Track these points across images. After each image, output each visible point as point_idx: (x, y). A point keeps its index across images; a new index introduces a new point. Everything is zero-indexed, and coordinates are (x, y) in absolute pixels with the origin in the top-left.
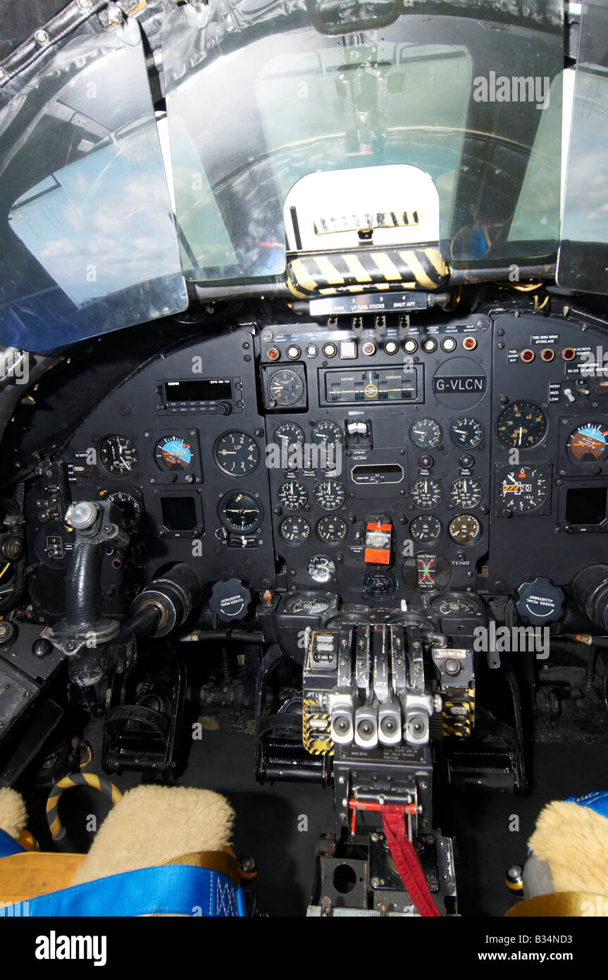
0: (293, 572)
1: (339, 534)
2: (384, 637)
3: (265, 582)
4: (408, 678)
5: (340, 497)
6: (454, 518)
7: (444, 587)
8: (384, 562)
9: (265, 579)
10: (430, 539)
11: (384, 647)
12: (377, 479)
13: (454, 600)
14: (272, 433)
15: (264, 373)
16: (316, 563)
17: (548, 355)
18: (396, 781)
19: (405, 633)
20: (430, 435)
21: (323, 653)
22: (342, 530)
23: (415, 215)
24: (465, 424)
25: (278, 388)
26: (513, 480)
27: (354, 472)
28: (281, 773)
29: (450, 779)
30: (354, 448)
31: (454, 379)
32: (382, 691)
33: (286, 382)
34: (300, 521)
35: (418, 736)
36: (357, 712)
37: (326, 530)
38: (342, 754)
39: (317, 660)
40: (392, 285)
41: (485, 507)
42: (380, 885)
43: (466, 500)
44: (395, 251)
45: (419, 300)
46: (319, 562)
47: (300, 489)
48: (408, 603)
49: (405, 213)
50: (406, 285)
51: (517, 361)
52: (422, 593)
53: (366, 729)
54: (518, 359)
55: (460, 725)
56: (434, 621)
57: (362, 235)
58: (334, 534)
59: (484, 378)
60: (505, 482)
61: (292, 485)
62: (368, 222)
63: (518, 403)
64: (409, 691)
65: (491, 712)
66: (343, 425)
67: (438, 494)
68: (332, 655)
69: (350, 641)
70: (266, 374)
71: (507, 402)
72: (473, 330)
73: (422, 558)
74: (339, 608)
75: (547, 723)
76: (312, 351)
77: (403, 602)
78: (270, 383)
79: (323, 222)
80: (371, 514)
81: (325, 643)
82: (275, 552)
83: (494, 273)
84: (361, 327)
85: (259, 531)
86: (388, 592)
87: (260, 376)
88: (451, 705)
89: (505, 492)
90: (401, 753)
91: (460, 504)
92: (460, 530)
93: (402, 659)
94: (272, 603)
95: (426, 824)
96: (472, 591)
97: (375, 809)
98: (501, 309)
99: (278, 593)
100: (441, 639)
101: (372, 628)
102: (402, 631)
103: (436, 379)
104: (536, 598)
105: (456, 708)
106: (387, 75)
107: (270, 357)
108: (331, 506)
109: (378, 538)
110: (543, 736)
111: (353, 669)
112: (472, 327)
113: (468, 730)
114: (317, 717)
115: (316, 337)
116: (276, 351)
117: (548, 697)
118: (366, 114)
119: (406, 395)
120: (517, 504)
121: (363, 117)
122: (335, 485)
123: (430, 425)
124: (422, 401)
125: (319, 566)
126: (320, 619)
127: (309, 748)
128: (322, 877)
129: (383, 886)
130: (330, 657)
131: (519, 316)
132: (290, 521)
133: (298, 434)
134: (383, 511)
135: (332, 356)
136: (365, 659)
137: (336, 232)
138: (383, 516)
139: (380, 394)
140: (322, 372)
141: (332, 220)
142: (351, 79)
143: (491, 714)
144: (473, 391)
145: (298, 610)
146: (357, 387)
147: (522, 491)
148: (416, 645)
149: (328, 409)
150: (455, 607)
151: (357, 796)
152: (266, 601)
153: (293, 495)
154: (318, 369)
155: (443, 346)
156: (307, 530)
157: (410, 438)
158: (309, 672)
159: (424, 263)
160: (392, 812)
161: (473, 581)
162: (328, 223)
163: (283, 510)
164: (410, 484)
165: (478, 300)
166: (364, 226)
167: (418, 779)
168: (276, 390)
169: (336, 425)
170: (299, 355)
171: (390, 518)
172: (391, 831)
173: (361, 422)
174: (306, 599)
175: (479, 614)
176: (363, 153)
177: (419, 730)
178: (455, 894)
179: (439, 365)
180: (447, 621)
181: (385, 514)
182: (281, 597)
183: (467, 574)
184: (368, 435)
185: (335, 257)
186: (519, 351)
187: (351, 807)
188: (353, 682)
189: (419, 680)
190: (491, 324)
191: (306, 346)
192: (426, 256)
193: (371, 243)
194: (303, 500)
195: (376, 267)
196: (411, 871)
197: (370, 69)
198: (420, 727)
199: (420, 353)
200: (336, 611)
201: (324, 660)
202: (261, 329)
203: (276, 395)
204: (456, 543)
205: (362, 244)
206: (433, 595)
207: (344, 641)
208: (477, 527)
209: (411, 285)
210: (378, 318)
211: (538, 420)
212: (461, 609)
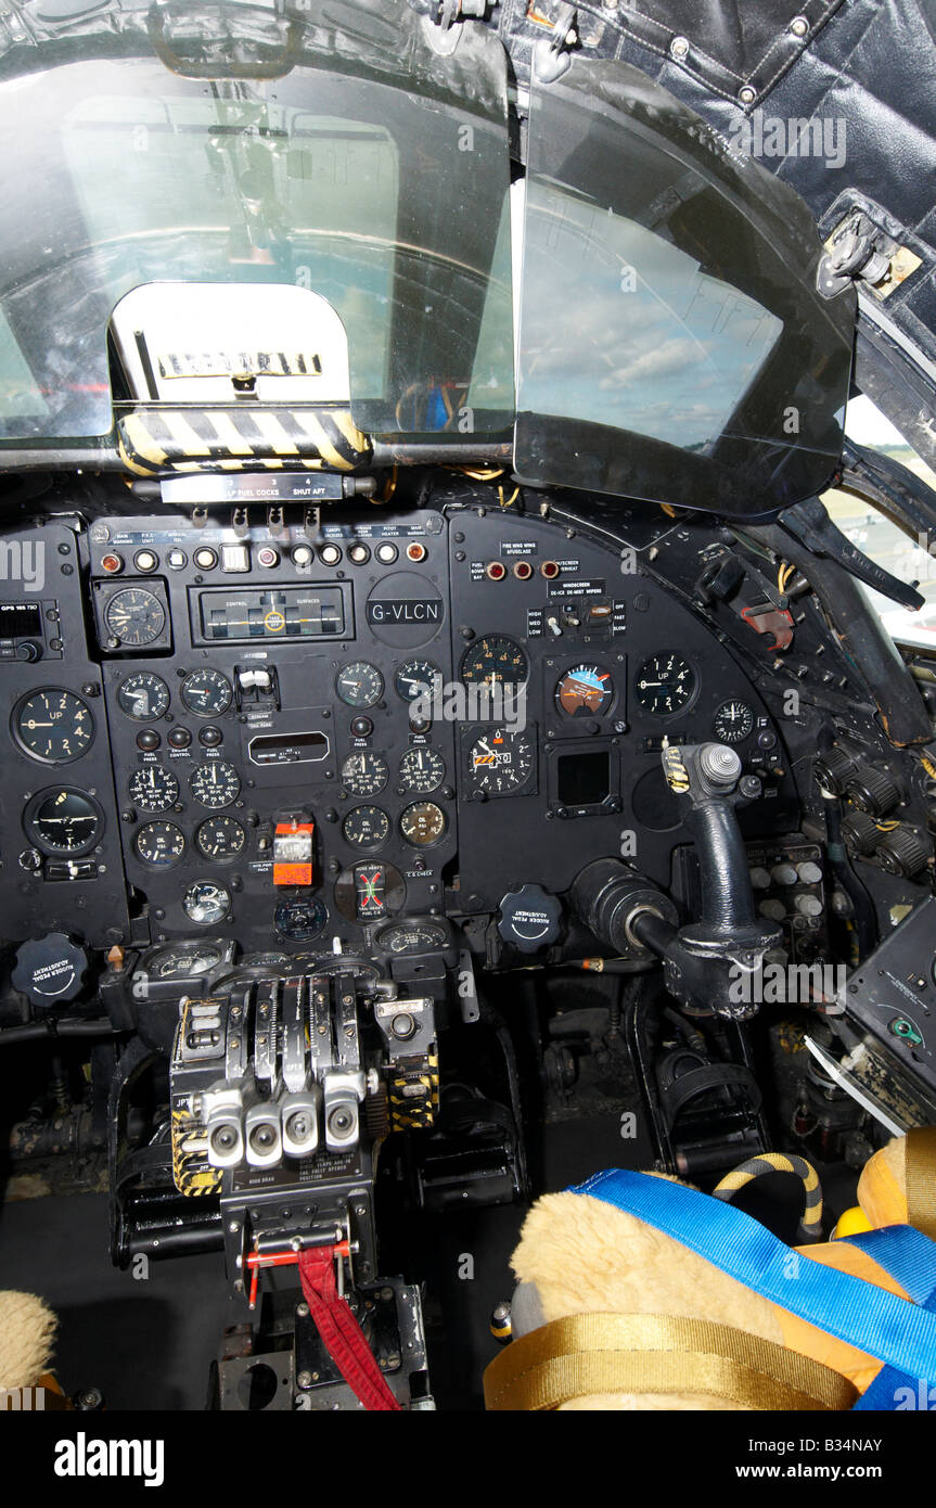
0: (159, 912)
1: (234, 845)
2: (299, 995)
3: (111, 934)
4: (335, 1053)
5: (232, 788)
6: (407, 808)
7: (398, 912)
8: (303, 883)
9: (112, 930)
10: (374, 842)
11: (298, 1010)
12: (288, 756)
13: (412, 930)
14: (115, 689)
15: (98, 594)
16: (196, 895)
17: (523, 570)
18: (318, 1212)
19: (332, 987)
20: (366, 687)
21: (202, 1033)
22: (238, 839)
23: (316, 360)
24: (416, 669)
25: (121, 618)
26: (486, 748)
27: (253, 747)
28: (156, 1243)
29: (422, 1199)
30: (251, 710)
31: (398, 604)
32: (295, 1078)
33: (136, 609)
34: (168, 829)
35: (343, 1134)
36: (249, 1114)
37: (213, 840)
38: (235, 1185)
39: (192, 1046)
40: (286, 461)
41: (450, 788)
42: (313, 1382)
43: (423, 781)
44: (290, 412)
45: (330, 486)
46: (203, 893)
47: (166, 778)
48: (343, 942)
49: (301, 357)
50: (308, 463)
51: (483, 579)
52: (365, 925)
53: (264, 1137)
54: (485, 574)
55: (418, 1111)
56: (382, 963)
57: (238, 384)
58: (226, 845)
59: (439, 603)
60: (475, 750)
61: (152, 772)
62: (245, 365)
63: (487, 638)
64: (335, 1071)
65: (480, 1090)
66: (231, 674)
67: (382, 774)
68: (219, 1035)
69: (246, 1008)
70: (101, 595)
71: (472, 635)
72: (421, 533)
73: (362, 872)
74: (236, 960)
75: (560, 1094)
76: (177, 559)
77: (336, 940)
78: (109, 609)
79: (174, 360)
80: (282, 811)
81: (205, 1017)
82: (127, 884)
83: (434, 453)
84: (246, 524)
85: (98, 850)
86: (315, 928)
87: (91, 598)
88: (404, 1083)
89: (476, 766)
90: (327, 1167)
91: (414, 786)
92: (416, 825)
93: (325, 1026)
94: (124, 966)
95: (368, 1268)
96: (437, 914)
97: (289, 1262)
98: (459, 505)
99: (135, 949)
100: (389, 987)
101: (281, 984)
102: (327, 983)
103: (370, 604)
104: (525, 914)
105: (410, 1087)
106: (286, 150)
107: (106, 568)
108: (218, 803)
109: (295, 845)
110: (556, 1113)
111: (251, 1051)
112: (420, 528)
113: (430, 1117)
114: (194, 1135)
115: (182, 538)
116: (116, 559)
117: (560, 1055)
118: (259, 202)
119: (328, 628)
120: (493, 782)
121: (253, 207)
122: (223, 769)
123: (365, 671)
124: (352, 636)
125: (203, 899)
126: (204, 982)
127: (184, 1188)
128: (222, 1393)
129: (316, 1382)
130: (216, 1038)
131: (484, 515)
132: (151, 830)
133: (160, 691)
134: (301, 805)
135: (209, 569)
136: (269, 1034)
137: (195, 377)
138: (300, 812)
139: (288, 627)
140: (195, 592)
141: (188, 357)
142: (231, 148)
143: (479, 1093)
144: (424, 621)
145: (169, 972)
146: (252, 616)
147: (499, 762)
148: (347, 1000)
149: (206, 650)
150: (413, 940)
151: (259, 1246)
152: (113, 963)
153: (154, 789)
154: (188, 587)
155: (379, 555)
156: (180, 842)
157: (337, 691)
158: (180, 1066)
159: (331, 432)
160: (314, 1260)
161: (438, 898)
162: (181, 361)
163: (138, 813)
164: (339, 761)
165: (424, 490)
166: (240, 372)
167: (351, 1202)
168: (120, 621)
169: (222, 675)
170: (156, 564)
171: (312, 815)
172: (315, 1290)
173: (261, 669)
174: (182, 953)
175: (446, 945)
176: (257, 261)
177: (345, 1125)
178: (424, 1367)
179: (375, 583)
180: (401, 961)
181: (305, 809)
182: (140, 954)
183: (430, 889)
184: (273, 688)
185: (195, 415)
186: (484, 564)
187: (250, 1267)
188: (251, 1070)
189: (351, 1052)
190: (445, 525)
191: (167, 550)
192: (333, 422)
193: (254, 397)
194: (172, 796)
195: (260, 434)
196: (349, 1345)
197: (260, 138)
198: (345, 1121)
199: (345, 566)
200: (232, 965)
201: (205, 1044)
202: (91, 522)
203: (120, 628)
204: (412, 844)
205: (239, 397)
206: (380, 925)
207: (235, 1010)
208: (439, 819)
209: (316, 463)
210: (272, 510)
211: (516, 661)
212: (421, 942)
